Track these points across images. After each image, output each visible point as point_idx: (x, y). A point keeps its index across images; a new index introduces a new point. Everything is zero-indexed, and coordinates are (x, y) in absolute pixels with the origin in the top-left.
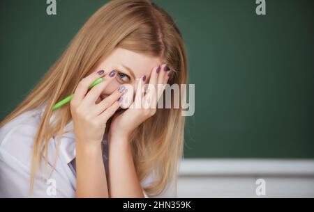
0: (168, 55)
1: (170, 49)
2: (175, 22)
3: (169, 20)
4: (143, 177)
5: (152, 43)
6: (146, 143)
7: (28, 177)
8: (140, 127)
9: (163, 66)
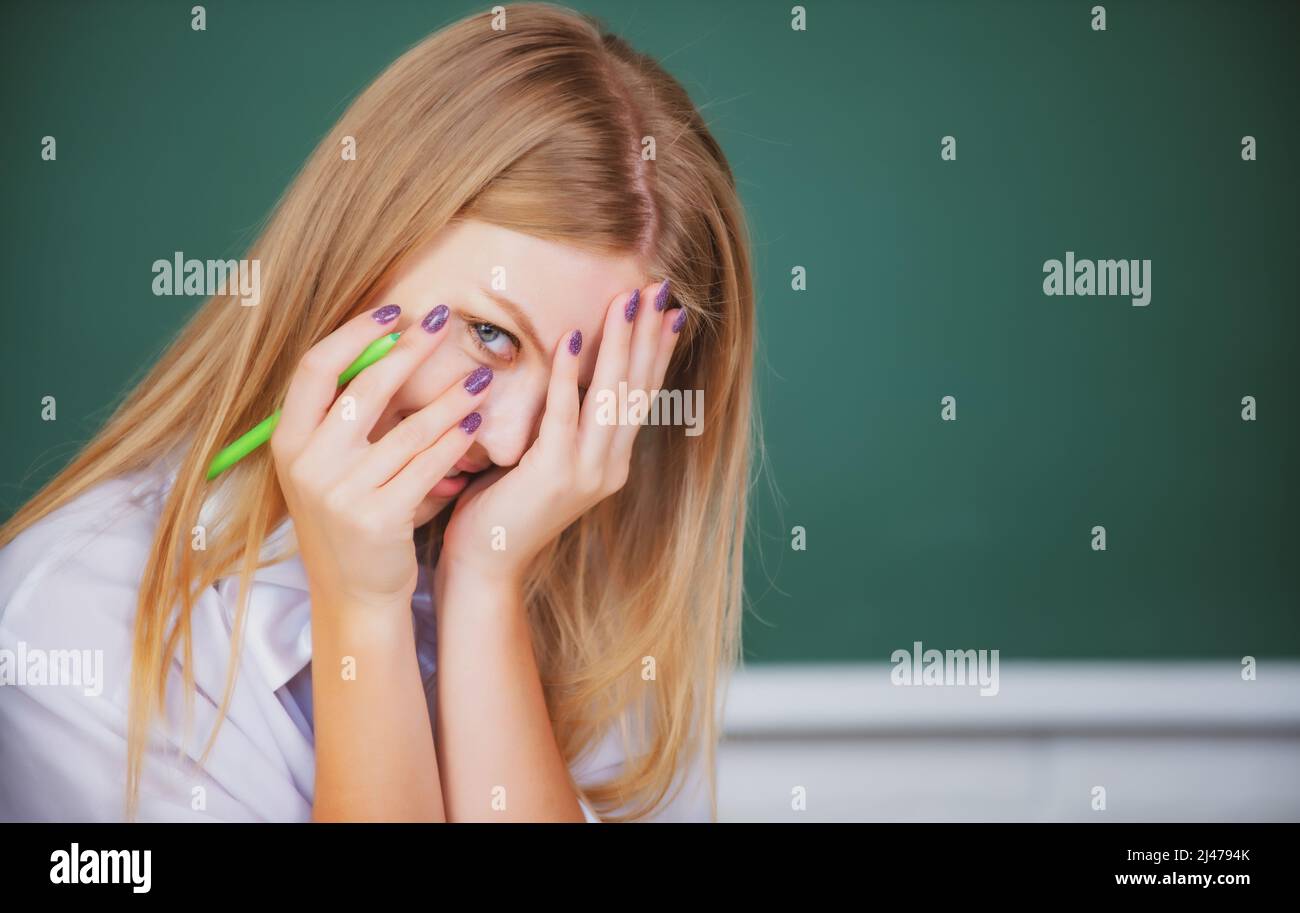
0: (672, 247)
1: (678, 223)
2: (700, 108)
3: (677, 101)
4: (581, 746)
5: (606, 197)
6: (592, 608)
7: (118, 745)
8: (569, 537)
9: (653, 293)
